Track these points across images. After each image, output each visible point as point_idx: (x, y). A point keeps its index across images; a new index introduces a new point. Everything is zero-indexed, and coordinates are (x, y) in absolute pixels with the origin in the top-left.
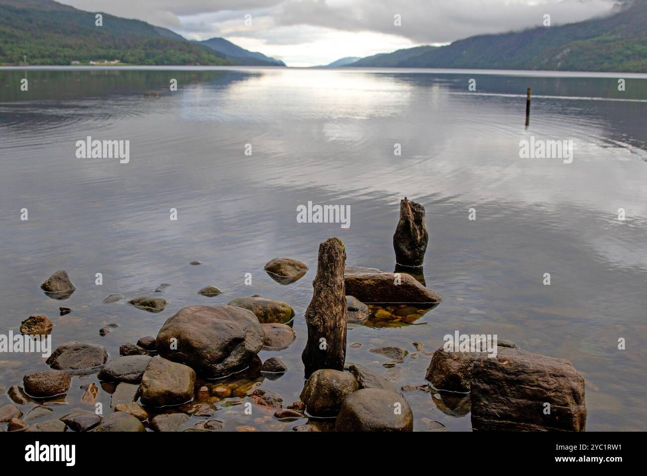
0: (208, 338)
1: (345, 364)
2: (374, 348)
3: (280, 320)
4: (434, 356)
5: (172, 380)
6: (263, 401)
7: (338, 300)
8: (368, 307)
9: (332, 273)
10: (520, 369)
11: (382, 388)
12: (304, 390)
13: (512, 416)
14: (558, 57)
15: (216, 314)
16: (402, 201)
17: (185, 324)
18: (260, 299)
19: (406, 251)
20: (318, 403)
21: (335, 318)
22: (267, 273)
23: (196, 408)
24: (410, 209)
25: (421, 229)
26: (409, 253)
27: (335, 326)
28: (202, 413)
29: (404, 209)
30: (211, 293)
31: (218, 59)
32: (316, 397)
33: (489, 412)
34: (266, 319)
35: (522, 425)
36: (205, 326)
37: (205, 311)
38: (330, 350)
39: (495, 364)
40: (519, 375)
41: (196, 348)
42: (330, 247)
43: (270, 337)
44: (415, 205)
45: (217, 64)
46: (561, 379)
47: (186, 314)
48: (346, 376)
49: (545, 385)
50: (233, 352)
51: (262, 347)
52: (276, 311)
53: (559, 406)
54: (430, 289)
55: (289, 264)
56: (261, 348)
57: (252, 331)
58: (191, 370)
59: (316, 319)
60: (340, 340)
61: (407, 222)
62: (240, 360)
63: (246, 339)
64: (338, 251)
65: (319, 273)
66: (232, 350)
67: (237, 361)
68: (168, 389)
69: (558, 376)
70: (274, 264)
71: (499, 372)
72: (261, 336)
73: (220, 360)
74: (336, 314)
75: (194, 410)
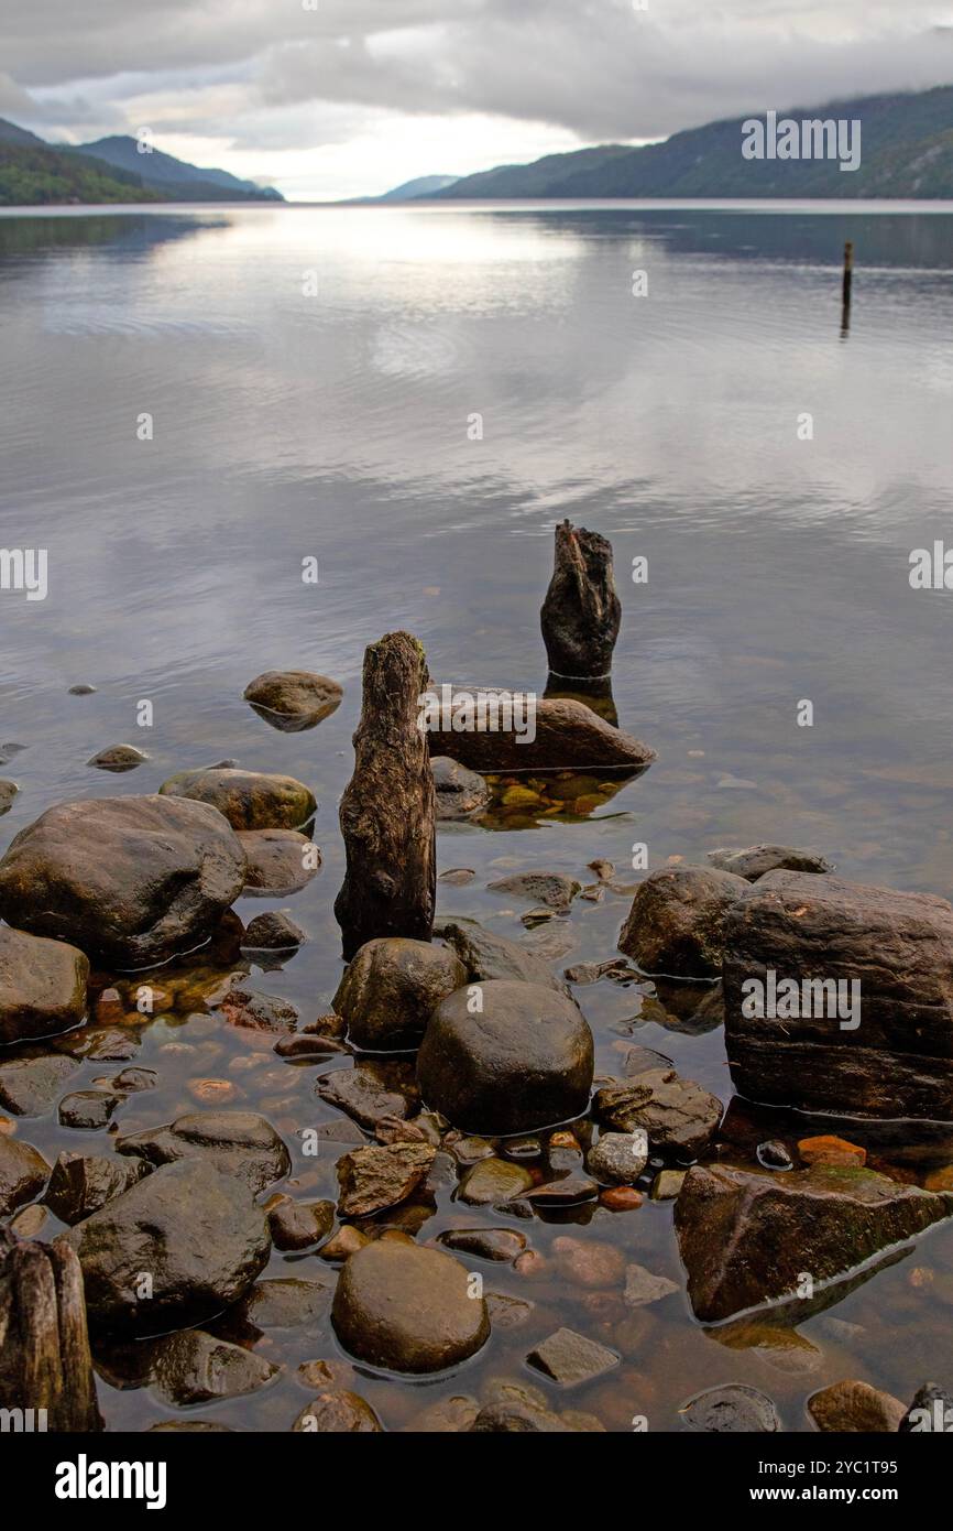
0: (114, 875)
1: (435, 921)
2: (501, 878)
3: (282, 821)
4: (638, 895)
5: (32, 979)
6: (249, 1018)
7: (413, 776)
8: (486, 779)
9: (396, 714)
10: (835, 925)
11: (521, 977)
12: (342, 987)
13: (819, 1032)
14: (915, 166)
15: (130, 817)
16: (558, 527)
17: (56, 845)
18: (234, 773)
19: (571, 643)
20: (374, 1017)
21: (409, 818)
22: (251, 705)
23: (92, 1041)
24: (577, 546)
25: (604, 591)
26: (579, 648)
27: (409, 838)
28: (106, 1054)
29: (565, 547)
30: (119, 762)
31: (124, 188)
32: (370, 1003)
33: (766, 1026)
34: (249, 821)
35: (840, 1051)
36: (105, 848)
37: (104, 812)
38: (398, 894)
39: (776, 916)
40: (833, 938)
41: (87, 901)
42: (389, 654)
43: (260, 863)
44: (588, 536)
45: (122, 201)
46: (927, 945)
47: (60, 820)
48: (435, 953)
49: (892, 960)
50: (176, 906)
51: (240, 889)
52: (272, 801)
53: (923, 1007)
54: (626, 733)
55: (301, 685)
56: (239, 891)
57: (218, 852)
58: (79, 953)
59: (364, 822)
60: (421, 869)
61: (573, 578)
62: (191, 924)
63: (204, 874)
64: (407, 663)
65: (366, 716)
66: (173, 900)
67: (186, 925)
68: (24, 1001)
69: (921, 938)
70: (267, 684)
71: (787, 933)
72: (238, 864)
73: (145, 925)
74: (410, 809)
75: (88, 1045)
